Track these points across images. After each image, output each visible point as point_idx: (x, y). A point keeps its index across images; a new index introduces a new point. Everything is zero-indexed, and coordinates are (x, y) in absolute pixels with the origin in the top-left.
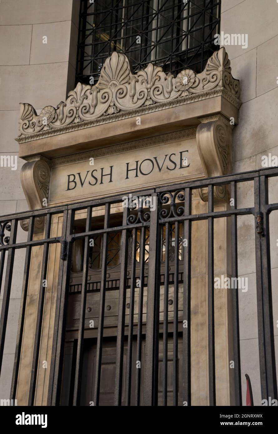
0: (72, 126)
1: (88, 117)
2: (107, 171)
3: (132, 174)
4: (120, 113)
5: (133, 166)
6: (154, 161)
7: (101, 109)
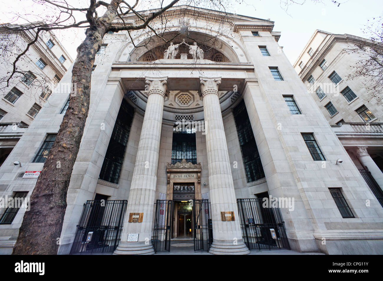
0: (177, 168)
1: (180, 167)
2: (181, 175)
3: (185, 177)
4: (185, 168)
5: (185, 176)
6: (189, 176)
7: (182, 167)
